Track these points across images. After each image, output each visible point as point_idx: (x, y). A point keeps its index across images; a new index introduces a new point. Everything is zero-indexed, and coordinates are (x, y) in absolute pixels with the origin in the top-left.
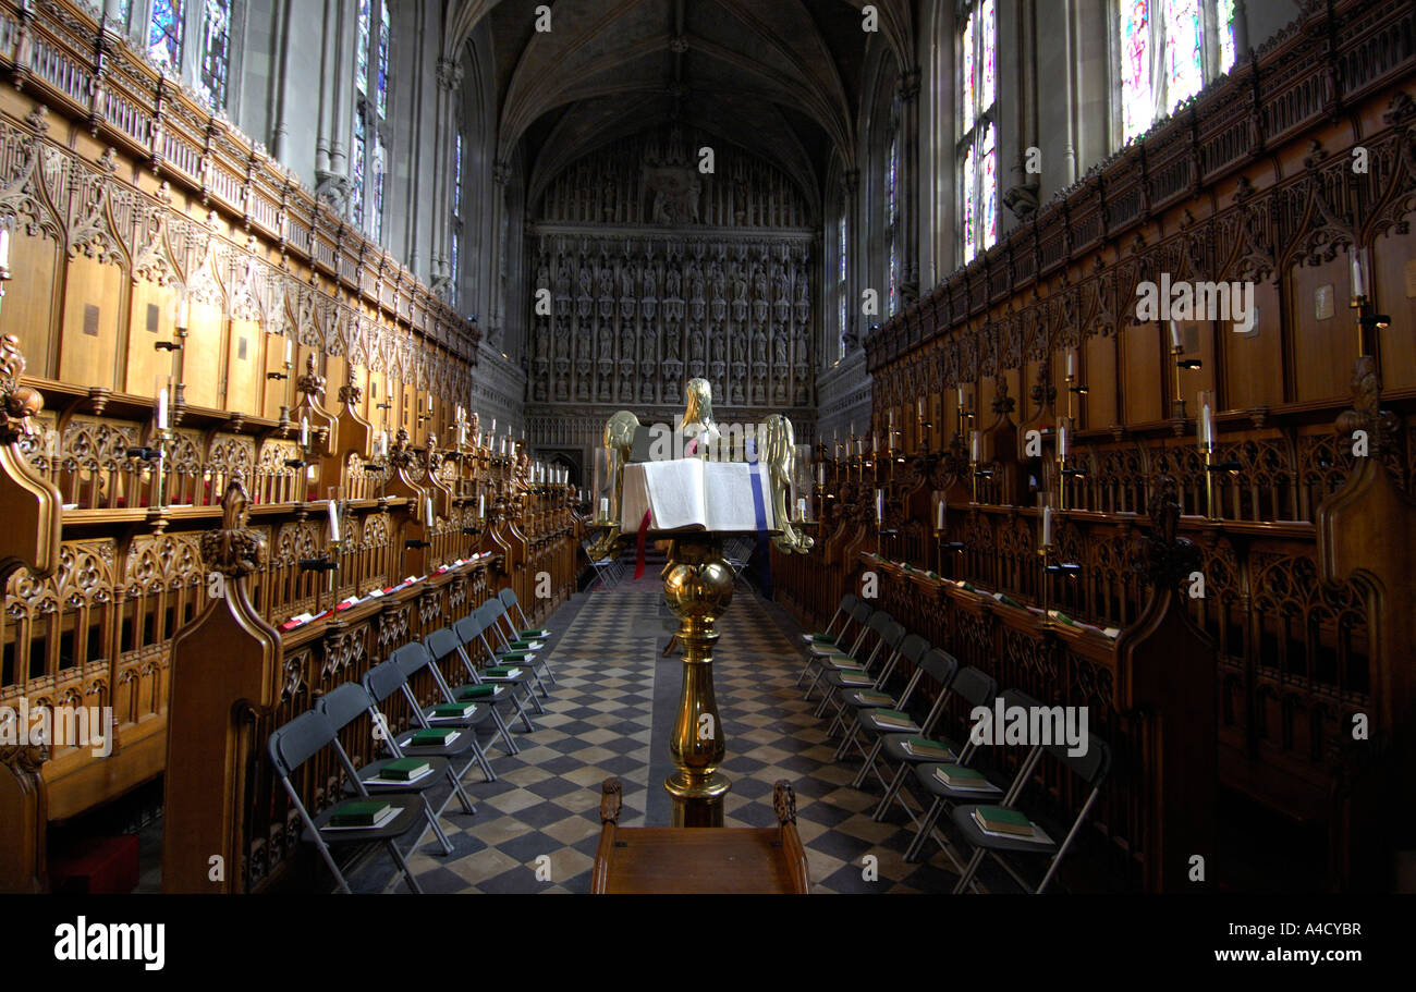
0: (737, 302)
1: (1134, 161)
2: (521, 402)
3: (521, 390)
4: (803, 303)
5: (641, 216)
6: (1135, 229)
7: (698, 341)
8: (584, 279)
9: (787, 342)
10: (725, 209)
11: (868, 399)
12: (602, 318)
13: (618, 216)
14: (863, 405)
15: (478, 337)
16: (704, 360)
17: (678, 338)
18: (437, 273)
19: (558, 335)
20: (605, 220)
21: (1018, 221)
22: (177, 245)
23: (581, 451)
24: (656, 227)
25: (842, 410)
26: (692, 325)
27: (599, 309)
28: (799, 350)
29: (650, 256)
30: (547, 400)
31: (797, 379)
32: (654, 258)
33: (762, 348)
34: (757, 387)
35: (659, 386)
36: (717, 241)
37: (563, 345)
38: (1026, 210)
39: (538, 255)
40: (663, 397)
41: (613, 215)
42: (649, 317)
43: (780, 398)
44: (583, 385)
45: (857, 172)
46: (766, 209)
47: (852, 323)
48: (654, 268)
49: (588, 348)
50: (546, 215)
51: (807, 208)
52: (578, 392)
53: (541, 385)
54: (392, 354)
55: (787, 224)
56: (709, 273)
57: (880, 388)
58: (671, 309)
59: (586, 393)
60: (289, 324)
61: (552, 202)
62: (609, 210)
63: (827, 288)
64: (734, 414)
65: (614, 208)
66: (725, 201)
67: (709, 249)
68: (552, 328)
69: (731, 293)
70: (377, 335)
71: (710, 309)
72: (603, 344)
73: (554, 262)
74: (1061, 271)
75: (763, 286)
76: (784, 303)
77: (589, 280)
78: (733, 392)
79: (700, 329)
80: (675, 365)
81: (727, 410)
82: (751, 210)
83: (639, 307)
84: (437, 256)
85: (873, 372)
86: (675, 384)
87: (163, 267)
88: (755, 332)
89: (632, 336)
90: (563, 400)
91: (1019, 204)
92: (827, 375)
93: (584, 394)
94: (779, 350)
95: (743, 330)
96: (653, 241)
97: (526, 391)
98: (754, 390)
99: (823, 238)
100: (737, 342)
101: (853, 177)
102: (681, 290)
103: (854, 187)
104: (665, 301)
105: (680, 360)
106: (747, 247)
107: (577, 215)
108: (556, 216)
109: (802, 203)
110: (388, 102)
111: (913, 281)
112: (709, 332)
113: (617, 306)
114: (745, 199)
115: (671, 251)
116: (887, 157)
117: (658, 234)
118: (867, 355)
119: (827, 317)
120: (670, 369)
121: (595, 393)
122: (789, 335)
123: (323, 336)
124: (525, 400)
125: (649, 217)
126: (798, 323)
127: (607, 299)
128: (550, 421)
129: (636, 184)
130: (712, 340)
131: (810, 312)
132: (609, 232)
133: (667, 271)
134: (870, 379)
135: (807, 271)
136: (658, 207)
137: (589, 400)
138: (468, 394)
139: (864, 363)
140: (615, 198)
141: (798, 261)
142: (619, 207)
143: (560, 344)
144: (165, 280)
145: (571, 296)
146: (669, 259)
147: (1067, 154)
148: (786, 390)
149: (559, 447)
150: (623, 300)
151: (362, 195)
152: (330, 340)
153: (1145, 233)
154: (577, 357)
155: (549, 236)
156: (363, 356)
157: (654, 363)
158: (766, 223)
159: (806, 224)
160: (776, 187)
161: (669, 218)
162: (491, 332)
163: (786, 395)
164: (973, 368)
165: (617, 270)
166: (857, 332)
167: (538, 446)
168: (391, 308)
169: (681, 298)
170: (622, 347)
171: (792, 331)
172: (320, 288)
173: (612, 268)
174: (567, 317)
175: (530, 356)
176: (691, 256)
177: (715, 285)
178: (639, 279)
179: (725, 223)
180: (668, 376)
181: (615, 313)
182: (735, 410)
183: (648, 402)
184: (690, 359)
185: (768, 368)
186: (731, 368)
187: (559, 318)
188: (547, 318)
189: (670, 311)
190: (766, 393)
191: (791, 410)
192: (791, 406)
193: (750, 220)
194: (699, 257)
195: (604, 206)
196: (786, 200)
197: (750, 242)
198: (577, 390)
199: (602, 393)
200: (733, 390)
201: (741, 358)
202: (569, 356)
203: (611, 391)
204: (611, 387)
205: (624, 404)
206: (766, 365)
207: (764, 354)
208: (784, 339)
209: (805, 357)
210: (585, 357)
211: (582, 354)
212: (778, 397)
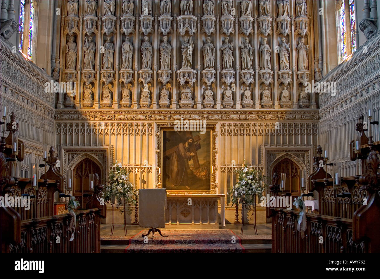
7: (210, 52)
9: (290, 53)
12: (124, 33)
16: (216, 69)
17: (191, 49)
19: (85, 49)
23: (105, 151)
26: (204, 38)
27: (121, 26)
28: (301, 59)
33: (268, 57)
34: (264, 92)
35: (175, 92)
40: (178, 102)
43: (285, 102)
49: (111, 60)
58: (184, 24)
59: (109, 99)
64: (243, 116)
68: (80, 43)
71: (220, 25)
72: (124, 56)
79: (212, 42)
80: (189, 73)
81: (238, 112)
88: (261, 44)
89: (150, 48)
90: (88, 106)
93: (107, 101)
94: (283, 59)
95: (250, 42)
97: (57, 100)
98: (261, 95)
104: (179, 18)
105: (193, 67)
112: (219, 44)
119: (326, 28)
120: (184, 76)
122: (291, 47)
124: (56, 107)
126: (299, 36)
128: (77, 125)
130: (222, 51)
131: (309, 26)
143: (86, 57)
148: (290, 94)
149: (86, 148)
154: (101, 68)
157: (170, 72)
163: (290, 99)
166: (376, 17)
167: (68, 147)
169: (194, 15)
170: (142, 58)
171: (294, 42)
174: (94, 35)
180: (182, 81)
181: (135, 28)
182: (245, 112)
183: (164, 106)
184: (203, 68)
185: (273, 75)
186: (240, 75)
187: (86, 35)
188: (75, 36)
189: (184, 26)
190: (272, 97)
191: (295, 112)
192: (295, 107)
198: (101, 97)
199: (124, 99)
200: (242, 95)
201: (249, 66)
202: (94, 67)
203: (131, 98)
204: (131, 94)
205: (143, 109)
206: (272, 72)
207: (269, 62)
208: (288, 50)
209: (306, 64)
210: (108, 68)
211: (106, 65)
212: (283, 100)
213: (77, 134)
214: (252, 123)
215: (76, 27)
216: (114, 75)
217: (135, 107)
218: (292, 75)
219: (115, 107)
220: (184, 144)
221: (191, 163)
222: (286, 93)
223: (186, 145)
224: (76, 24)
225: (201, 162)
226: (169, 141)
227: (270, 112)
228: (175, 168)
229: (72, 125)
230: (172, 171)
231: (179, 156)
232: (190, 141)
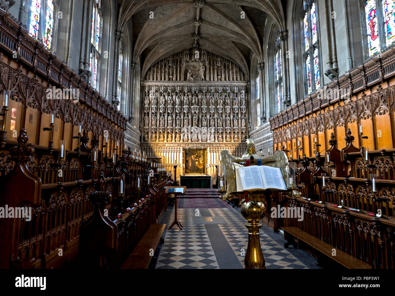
2: (138, 142)
3: (139, 138)
4: (243, 107)
5: (182, 78)
7: (204, 120)
8: (162, 100)
9: (238, 120)
10: (214, 75)
11: (271, 139)
13: (174, 79)
14: (269, 142)
15: (126, 121)
17: (197, 119)
18: (114, 100)
19: (152, 119)
20: (169, 80)
22: (39, 95)
23: (161, 158)
24: (188, 82)
25: (260, 143)
27: (167, 110)
28: (243, 122)
30: (148, 141)
31: (242, 133)
32: (187, 92)
33: (229, 122)
36: (211, 86)
38: (334, 76)
39: (145, 92)
41: (172, 78)
42: (186, 112)
43: (236, 139)
44: (162, 135)
45: (264, 63)
46: (229, 75)
47: (264, 113)
48: (188, 95)
49: (164, 123)
50: (148, 79)
51: (244, 74)
53: (146, 136)
54: (100, 127)
55: (237, 80)
57: (277, 135)
58: (194, 109)
59: (163, 138)
60: (70, 119)
61: (150, 75)
63: (253, 101)
64: (218, 145)
65: (173, 76)
66: (214, 73)
67: (208, 89)
69: (216, 103)
70: (96, 121)
71: (208, 109)
72: (169, 122)
77: (164, 100)
82: (223, 76)
85: (273, 130)
87: (35, 102)
88: (226, 116)
89: (180, 118)
92: (254, 131)
94: (235, 122)
95: (221, 116)
96: (187, 87)
97: (141, 138)
98: (226, 136)
99: (250, 85)
101: (262, 65)
102: (198, 103)
103: (263, 68)
104: (192, 107)
106: (222, 88)
107: (159, 79)
108: (151, 78)
109: (242, 73)
111: (288, 99)
112: (208, 117)
114: (221, 72)
115: (194, 90)
116: (274, 58)
117: (189, 84)
119: (253, 111)
122: (238, 118)
124: (140, 141)
125: (185, 79)
126: (242, 113)
128: (150, 148)
129: (180, 68)
130: (210, 120)
131: (246, 110)
132: (171, 84)
133: (193, 96)
134: (272, 133)
136: (188, 75)
138: (123, 140)
139: (269, 127)
140: (173, 73)
141: (241, 92)
142: (175, 76)
143: (153, 122)
144: (35, 106)
145: (157, 106)
146: (193, 92)
148: (238, 136)
149: (153, 157)
150: (176, 106)
154: (159, 126)
155: (149, 86)
156: (91, 128)
158: (229, 80)
159: (244, 80)
160: (232, 68)
161: (193, 79)
162: (130, 119)
163: (238, 138)
165: (174, 97)
166: (266, 116)
169: (198, 105)
171: (240, 116)
173: (172, 96)
175: (142, 126)
176: (201, 91)
177: (210, 101)
179: (214, 80)
181: (173, 111)
182: (219, 144)
183: (186, 141)
185: (231, 129)
186: (217, 129)
188: (148, 113)
189: (194, 110)
190: (231, 138)
191: (240, 143)
192: (240, 142)
193: (223, 79)
194: (204, 92)
195: (169, 75)
196: (236, 73)
197: (223, 86)
198: (159, 138)
199: (169, 138)
200: (218, 137)
201: (221, 125)
202: (156, 126)
203: (172, 138)
204: (172, 136)
205: (177, 142)
206: (230, 128)
207: (229, 124)
208: (237, 119)
209: (245, 125)
210: (162, 126)
211: (161, 125)
212: (235, 139)
213: (149, 152)
214: (222, 148)
215: (148, 110)
216: (165, 129)
217: (173, 141)
218: (239, 129)
219: (165, 141)
220: (194, 155)
221: (197, 163)
222: (236, 136)
223: (195, 156)
224: (148, 109)
225: (201, 162)
226: (188, 154)
227: (230, 144)
228: (190, 165)
229: (147, 148)
230: (189, 166)
231: (192, 160)
232: (196, 154)
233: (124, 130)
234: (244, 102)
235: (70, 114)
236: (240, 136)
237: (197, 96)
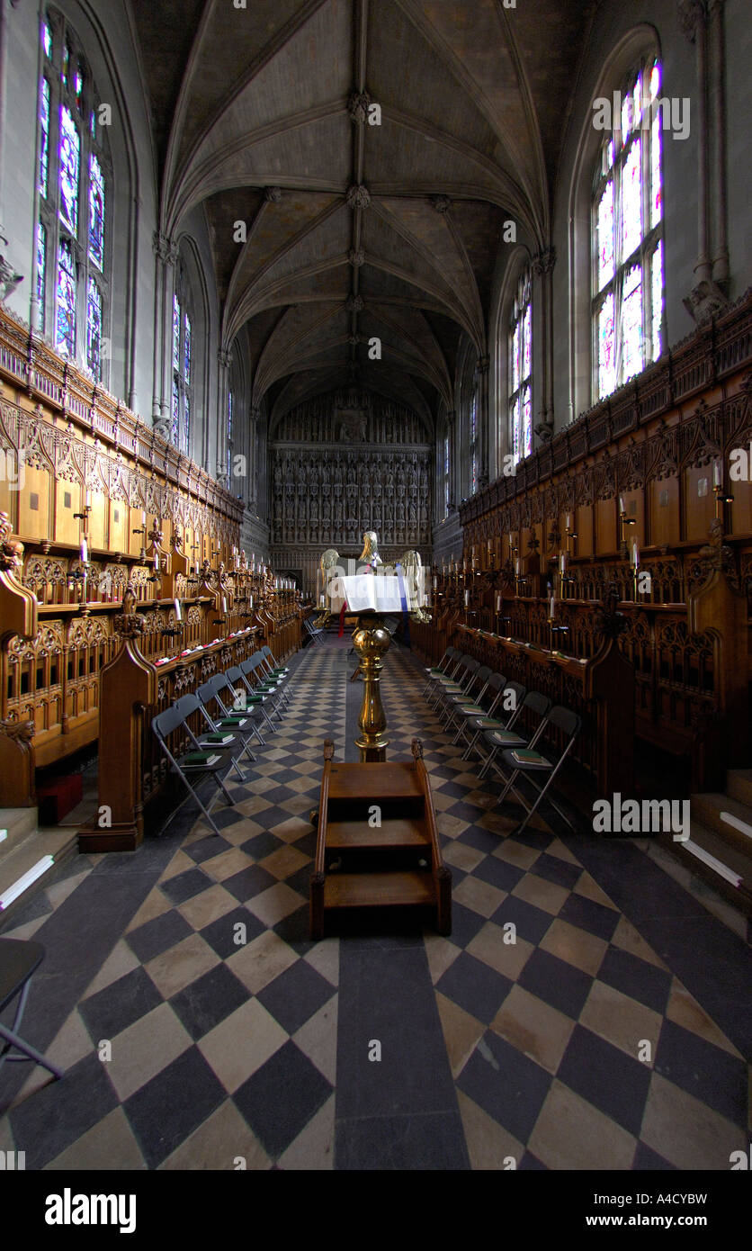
0: (387, 486)
1: (604, 410)
2: (267, 543)
3: (267, 537)
4: (425, 487)
5: (333, 437)
6: (604, 447)
7: (366, 508)
9: (416, 509)
10: (381, 433)
11: (461, 540)
12: (312, 495)
13: (320, 438)
14: (458, 543)
15: (243, 508)
17: (355, 506)
18: (220, 472)
19: (287, 505)
20: (312, 440)
21: (542, 442)
22: (79, 458)
23: (301, 571)
24: (342, 444)
25: (447, 547)
26: (363, 499)
27: (310, 491)
28: (423, 513)
29: (338, 460)
30: (281, 542)
31: (422, 529)
32: (341, 461)
33: (402, 512)
34: (400, 534)
35: (344, 534)
37: (290, 511)
38: (547, 436)
39: (275, 460)
41: (317, 437)
42: (338, 495)
43: (412, 540)
44: (302, 533)
45: (455, 412)
46: (404, 433)
47: (452, 498)
48: (341, 467)
49: (304, 512)
50: (279, 438)
51: (426, 432)
52: (299, 538)
53: (278, 534)
54: (197, 517)
55: (416, 441)
56: (372, 470)
57: (468, 534)
60: (141, 502)
61: (283, 430)
62: (315, 434)
63: (438, 478)
65: (318, 432)
66: (381, 429)
67: (371, 456)
68: (284, 501)
69: (385, 481)
71: (373, 490)
72: (313, 510)
73: (284, 464)
74: (565, 470)
75: (403, 477)
76: (414, 486)
77: (305, 474)
78: (386, 537)
79: (367, 501)
80: (353, 522)
82: (395, 434)
83: (333, 489)
84: (219, 462)
85: (464, 525)
86: (353, 533)
87: (72, 471)
88: (398, 502)
89: (329, 506)
90: (290, 542)
91: (543, 432)
92: (438, 527)
93: (302, 539)
94: (411, 513)
95: (391, 502)
96: (340, 452)
97: (270, 538)
98: (398, 536)
99: (436, 449)
100: (388, 508)
101: (452, 416)
102: (356, 480)
103: (453, 421)
104: (347, 486)
105: (357, 519)
106: (393, 455)
107: (297, 438)
108: (285, 438)
109: (424, 430)
110: (190, 375)
111: (485, 474)
112: (372, 503)
113: (320, 489)
114: (392, 428)
115: (351, 457)
116: (471, 404)
117: (343, 447)
118: (461, 516)
119: (438, 494)
120: (350, 524)
121: (308, 538)
122: (417, 505)
123: (159, 508)
124: (270, 543)
125: (337, 438)
126: (422, 498)
127: (315, 485)
128: (284, 554)
129: (330, 419)
130: (374, 508)
131: (429, 492)
132: (315, 447)
133: (348, 469)
134: (462, 529)
135: (427, 469)
136: (342, 432)
137: (305, 542)
138: (238, 540)
139: (459, 520)
140: (318, 428)
141: (422, 463)
142: (321, 433)
143: (288, 511)
144: (73, 479)
145: (294, 483)
146: (349, 462)
147: (569, 405)
148: (415, 535)
149: (289, 568)
150: (323, 485)
151: (178, 428)
152: (163, 510)
153: (610, 450)
154: (298, 518)
155: (281, 449)
157: (342, 521)
158: (404, 441)
159: (427, 441)
160: (409, 421)
161: (349, 439)
162: (250, 504)
163: (416, 539)
164: (518, 523)
165: (320, 468)
166: (455, 503)
167: (278, 568)
168: (195, 492)
169: (356, 484)
170: (323, 512)
171: (419, 502)
172: (157, 482)
173: (317, 467)
174: (292, 496)
175: (272, 517)
176: (361, 460)
177: (376, 476)
178: (333, 473)
179: (381, 442)
180: (349, 528)
181: (319, 492)
184: (362, 518)
185: (405, 523)
186: (385, 523)
187: (288, 496)
188: (281, 496)
189: (350, 491)
190: (405, 537)
192: (418, 544)
193: (395, 440)
194: (366, 461)
195: (312, 432)
196: (415, 429)
197: (395, 452)
199: (312, 538)
200: (386, 535)
202: (294, 517)
203: (317, 537)
204: (317, 535)
205: (325, 544)
206: (404, 521)
207: (403, 515)
208: (415, 507)
209: (426, 517)
210: (303, 518)
215: (281, 491)
216: (307, 523)
217: (320, 543)
218: (418, 523)
222: (413, 534)
224: (281, 489)
233: (239, 523)
234: (426, 478)
235: (140, 495)
236: (419, 535)
237: (355, 468)
